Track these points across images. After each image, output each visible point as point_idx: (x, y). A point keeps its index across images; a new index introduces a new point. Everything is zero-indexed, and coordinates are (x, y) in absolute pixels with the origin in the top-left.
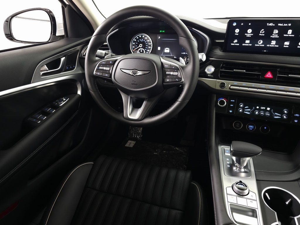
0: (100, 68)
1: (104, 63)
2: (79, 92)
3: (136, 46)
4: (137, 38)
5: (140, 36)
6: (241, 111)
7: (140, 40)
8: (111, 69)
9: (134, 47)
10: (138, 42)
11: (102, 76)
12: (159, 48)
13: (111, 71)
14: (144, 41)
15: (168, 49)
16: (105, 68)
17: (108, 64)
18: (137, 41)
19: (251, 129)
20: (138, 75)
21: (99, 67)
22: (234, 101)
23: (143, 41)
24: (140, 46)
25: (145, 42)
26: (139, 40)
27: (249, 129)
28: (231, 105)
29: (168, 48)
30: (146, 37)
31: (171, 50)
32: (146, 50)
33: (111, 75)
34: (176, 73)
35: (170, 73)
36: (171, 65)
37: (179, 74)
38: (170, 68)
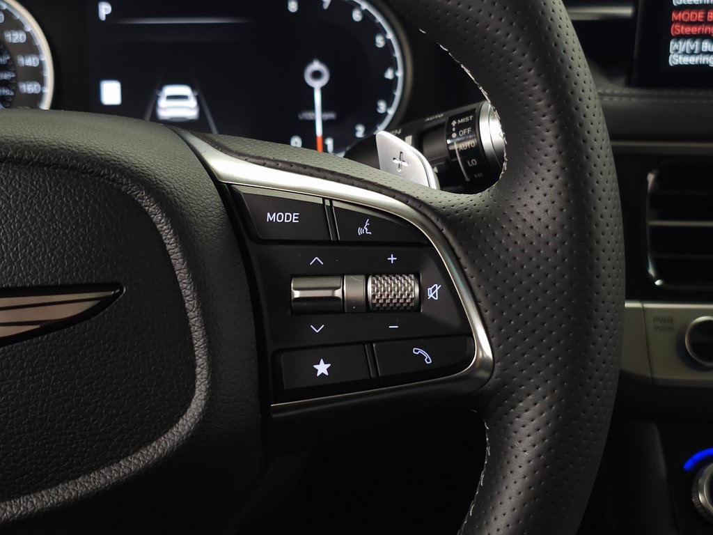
12: (111, 93)
15: (184, 97)
29: (184, 90)
31: (206, 99)
34: (405, 288)
35: (338, 293)
36: (335, 204)
37: (431, 295)
38: (329, 242)
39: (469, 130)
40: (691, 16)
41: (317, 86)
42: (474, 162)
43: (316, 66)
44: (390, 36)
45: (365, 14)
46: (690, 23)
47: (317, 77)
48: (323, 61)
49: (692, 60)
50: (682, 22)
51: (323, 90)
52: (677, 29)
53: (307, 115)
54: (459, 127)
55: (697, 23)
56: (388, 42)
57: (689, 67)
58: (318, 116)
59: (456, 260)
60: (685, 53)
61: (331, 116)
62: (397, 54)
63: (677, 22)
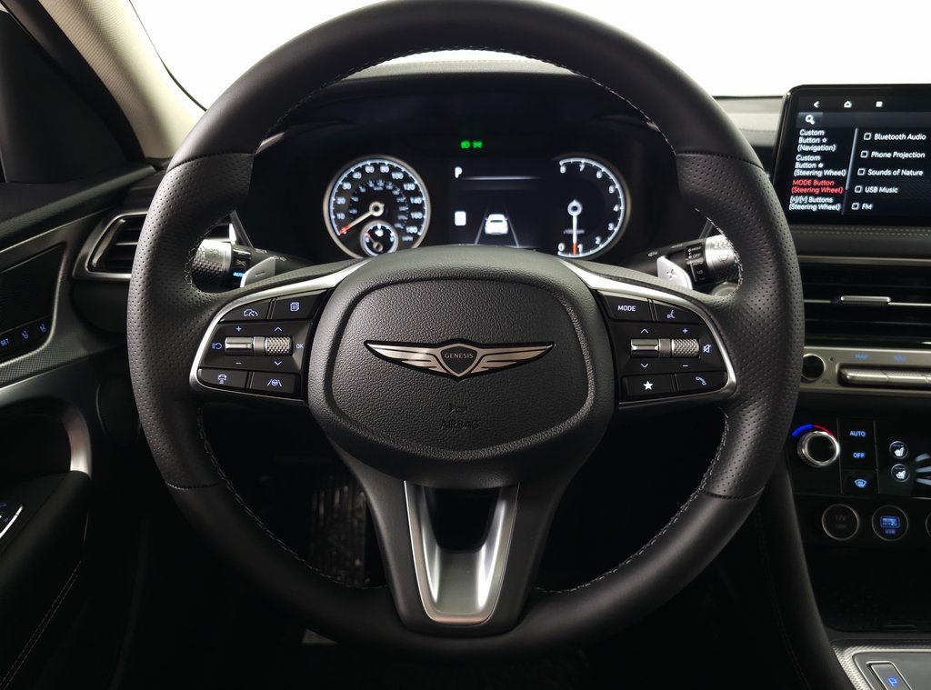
0: (230, 344)
1: (252, 313)
2: (79, 464)
3: (354, 211)
4: (357, 176)
5: (370, 170)
6: (901, 475)
7: (371, 185)
8: (300, 346)
9: (341, 216)
10: (358, 194)
11: (245, 390)
12: (460, 218)
13: (298, 358)
14: (390, 187)
15: (501, 221)
16: (259, 344)
17: (276, 318)
18: (355, 192)
19: (893, 532)
20: (478, 369)
21: (219, 336)
22: (862, 434)
23: (384, 187)
24: (371, 212)
25: (396, 193)
26: (367, 187)
27: (882, 531)
28: (857, 455)
29: (501, 217)
30: (398, 170)
31: (512, 221)
32: (398, 225)
33: (302, 377)
34: (691, 346)
35: (656, 348)
36: (655, 302)
37: (705, 350)
38: (652, 322)
39: (699, 254)
40: (804, 182)
41: (575, 215)
42: (701, 272)
43: (575, 203)
44: (618, 186)
45: (604, 174)
46: (803, 187)
47: (575, 209)
48: (579, 200)
49: (803, 207)
50: (798, 186)
51: (579, 217)
52: (795, 190)
53: (568, 231)
54: (693, 253)
55: (807, 187)
56: (616, 190)
57: (801, 210)
58: (575, 232)
59: (718, 332)
60: (799, 203)
61: (582, 232)
62: (621, 197)
63: (795, 186)
